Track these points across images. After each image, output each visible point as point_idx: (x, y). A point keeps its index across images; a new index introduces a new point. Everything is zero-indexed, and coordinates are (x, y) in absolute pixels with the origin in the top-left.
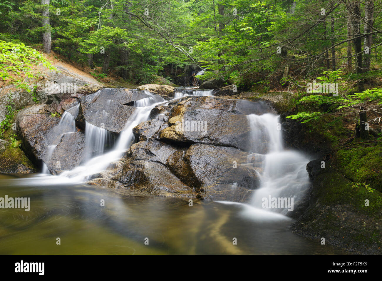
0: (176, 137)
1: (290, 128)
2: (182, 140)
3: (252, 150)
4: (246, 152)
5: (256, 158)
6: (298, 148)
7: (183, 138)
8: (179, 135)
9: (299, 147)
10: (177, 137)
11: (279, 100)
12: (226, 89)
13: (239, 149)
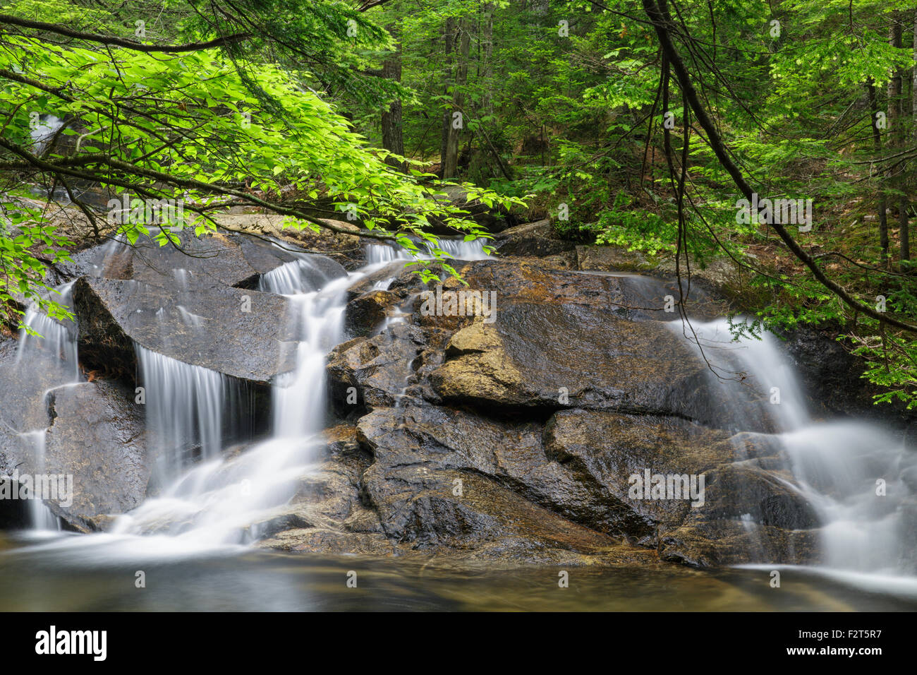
0: (500, 392)
1: (817, 359)
2: (523, 401)
3: (734, 422)
4: (719, 428)
5: (758, 446)
6: (847, 413)
7: (525, 395)
8: (506, 385)
9: (848, 409)
10: (502, 392)
11: (728, 276)
12: (527, 237)
13: (697, 422)
